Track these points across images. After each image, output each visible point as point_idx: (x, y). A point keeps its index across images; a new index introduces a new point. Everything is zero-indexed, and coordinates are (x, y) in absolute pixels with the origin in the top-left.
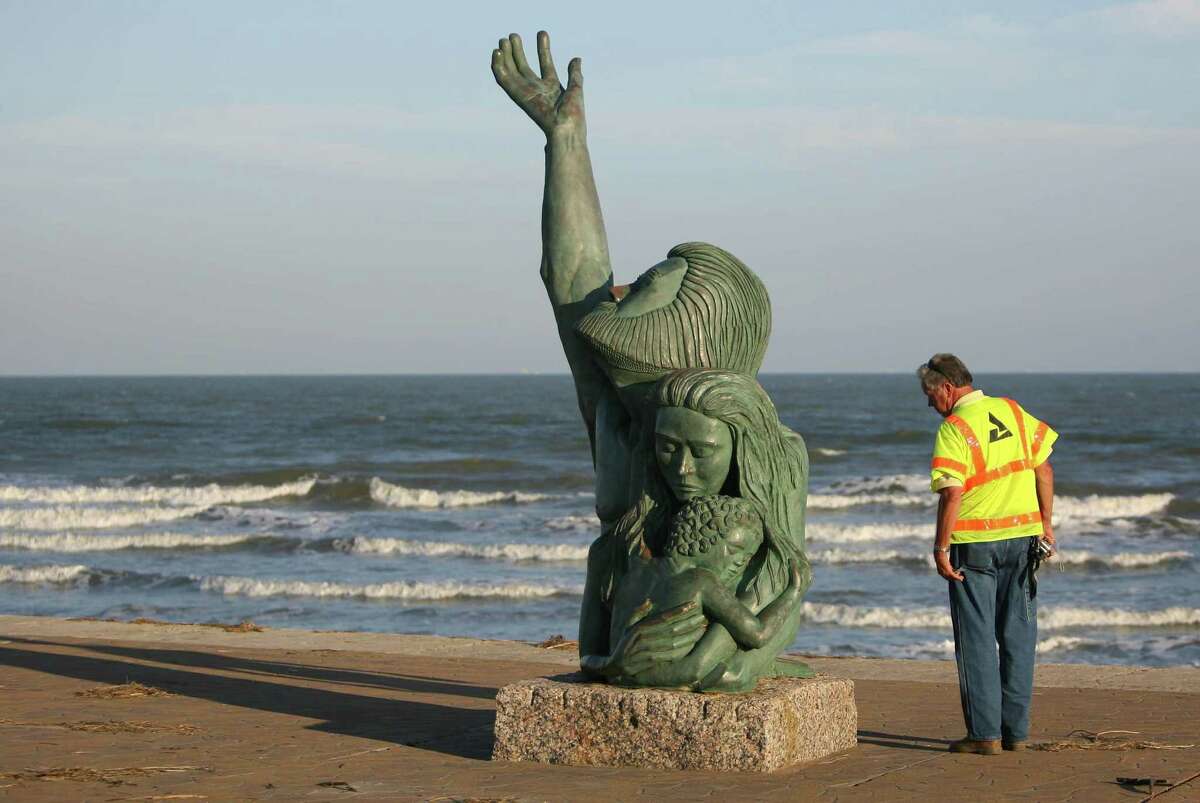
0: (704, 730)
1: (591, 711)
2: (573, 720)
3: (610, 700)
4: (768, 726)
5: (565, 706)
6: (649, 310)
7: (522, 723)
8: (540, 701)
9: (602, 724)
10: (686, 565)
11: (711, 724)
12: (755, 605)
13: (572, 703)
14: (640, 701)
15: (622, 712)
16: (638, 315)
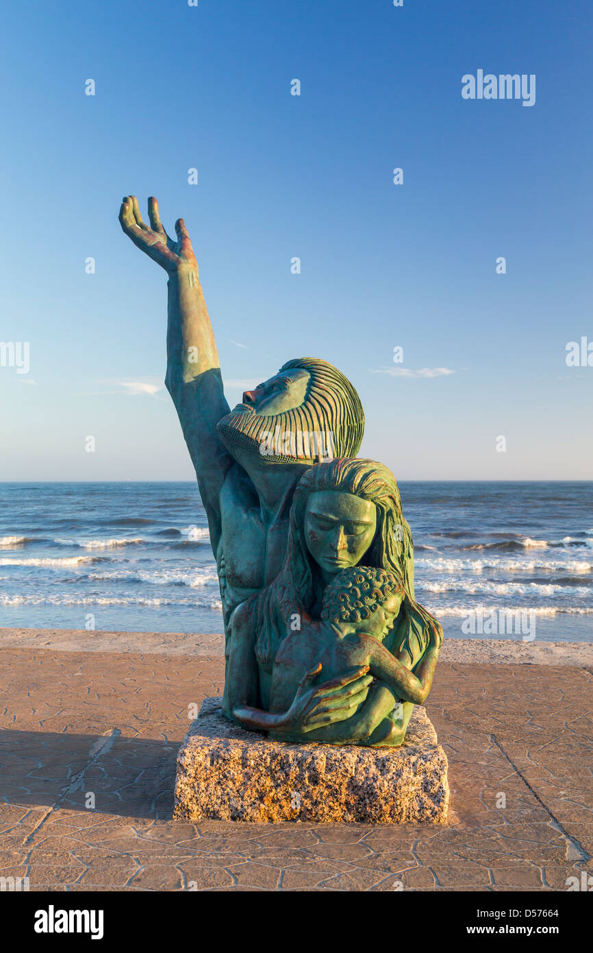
0: (384, 785)
1: (271, 770)
2: (253, 779)
3: (291, 759)
4: (445, 779)
5: (244, 765)
6: (286, 410)
7: (203, 784)
8: (220, 761)
9: (282, 782)
10: (348, 630)
11: (390, 780)
12: (410, 663)
13: (252, 763)
14: (321, 760)
15: (302, 770)
16: (277, 414)
